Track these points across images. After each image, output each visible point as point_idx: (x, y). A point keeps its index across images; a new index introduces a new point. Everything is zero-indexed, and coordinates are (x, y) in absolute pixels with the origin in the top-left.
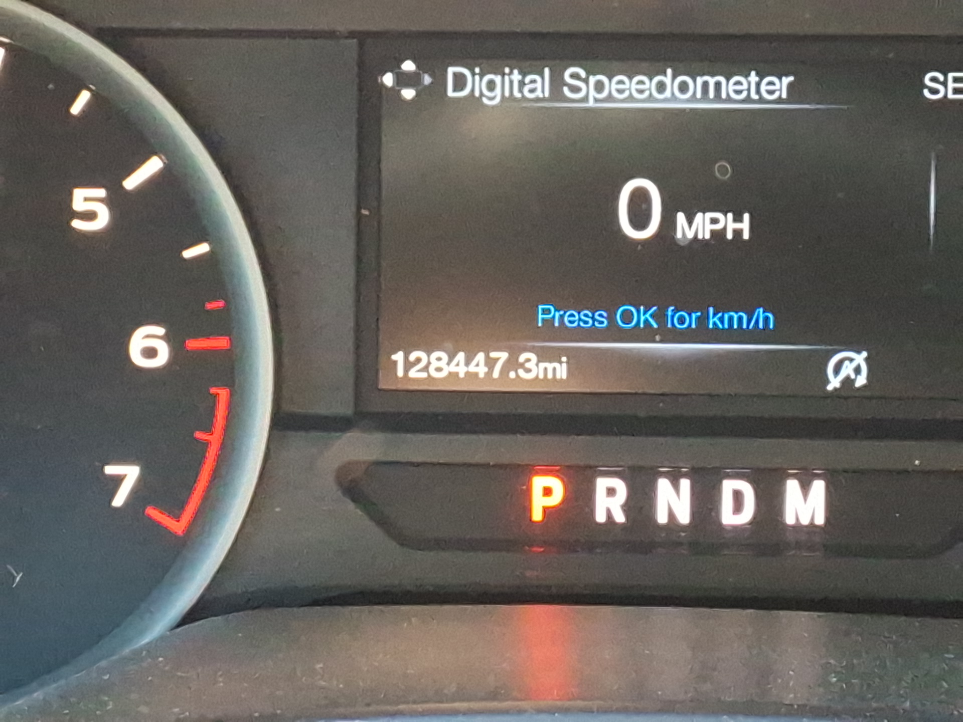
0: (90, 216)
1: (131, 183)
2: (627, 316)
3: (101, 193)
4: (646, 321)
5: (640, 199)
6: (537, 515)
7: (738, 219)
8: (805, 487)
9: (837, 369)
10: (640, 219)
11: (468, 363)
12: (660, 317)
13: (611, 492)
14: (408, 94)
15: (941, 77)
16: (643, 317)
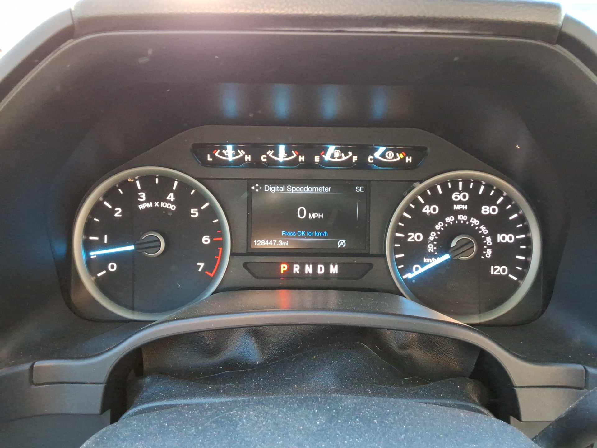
0: (194, 214)
1: (203, 208)
2: (299, 233)
3: (197, 210)
4: (303, 234)
5: (302, 211)
6: (282, 272)
7: (321, 214)
8: (334, 266)
9: (340, 243)
10: (302, 214)
11: (269, 243)
12: (306, 233)
13: (297, 267)
14: (257, 190)
15: (359, 188)
16: (303, 233)
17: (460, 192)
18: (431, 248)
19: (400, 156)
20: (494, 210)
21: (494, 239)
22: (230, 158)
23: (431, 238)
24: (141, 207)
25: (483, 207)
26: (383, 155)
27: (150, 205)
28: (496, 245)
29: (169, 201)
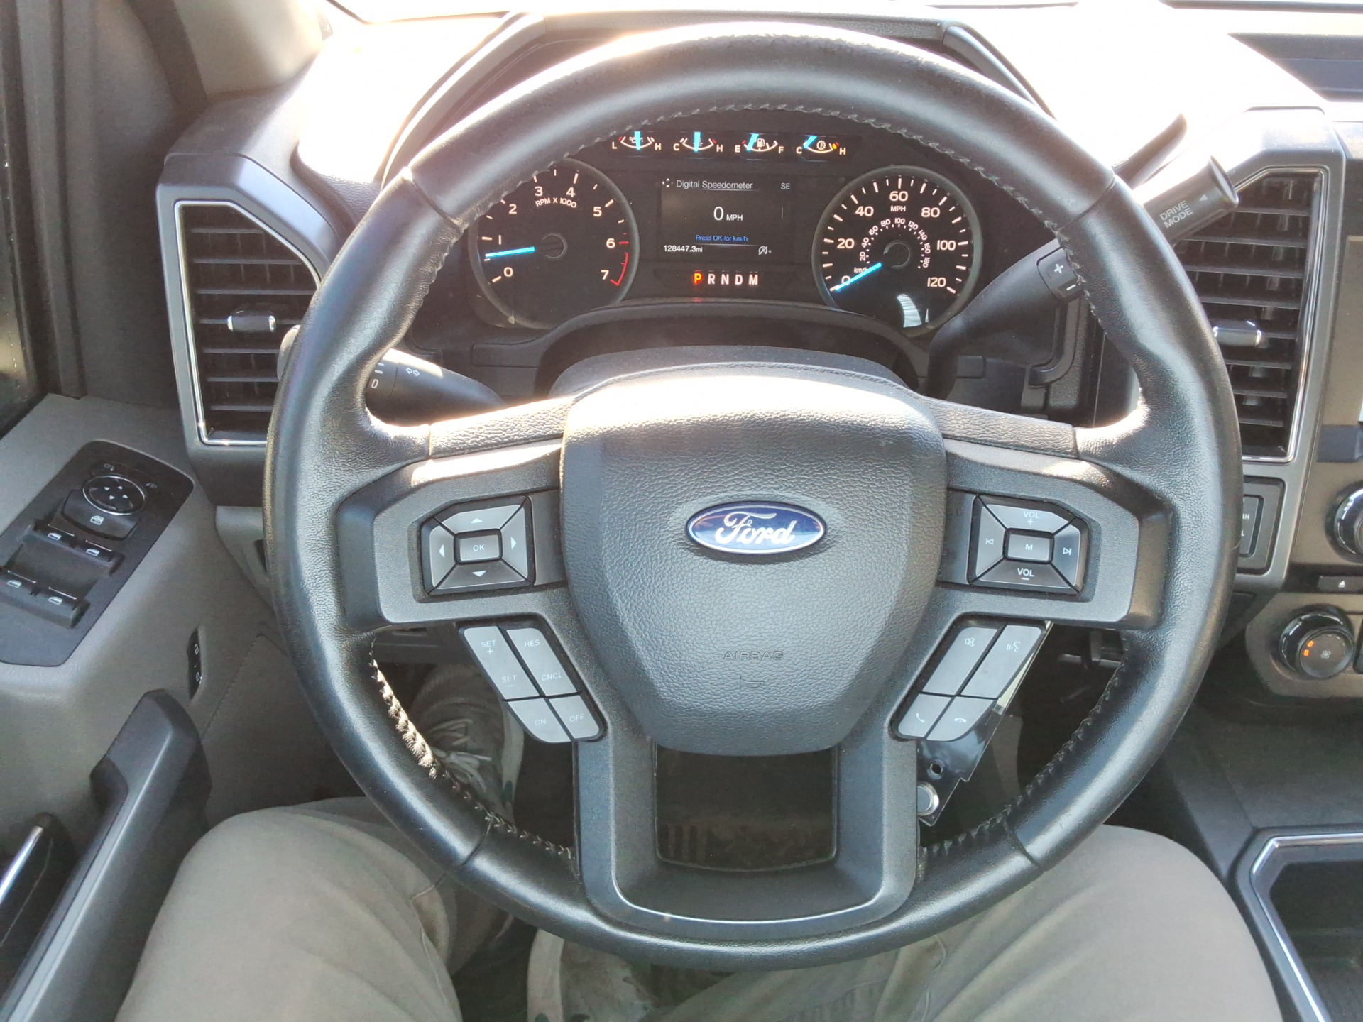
0: (598, 213)
1: (607, 206)
2: (716, 238)
3: (600, 208)
5: (719, 211)
6: (696, 282)
7: (740, 216)
8: (754, 276)
9: (761, 250)
10: (719, 215)
11: (681, 248)
12: (723, 238)
13: (712, 277)
14: (668, 186)
15: (785, 184)
16: (719, 238)
17: (899, 191)
18: (863, 256)
19: (833, 147)
20: (935, 212)
21: (933, 247)
22: (638, 147)
23: (864, 245)
24: (539, 203)
25: (923, 209)
26: (813, 145)
27: (548, 201)
28: (935, 254)
29: (569, 198)
